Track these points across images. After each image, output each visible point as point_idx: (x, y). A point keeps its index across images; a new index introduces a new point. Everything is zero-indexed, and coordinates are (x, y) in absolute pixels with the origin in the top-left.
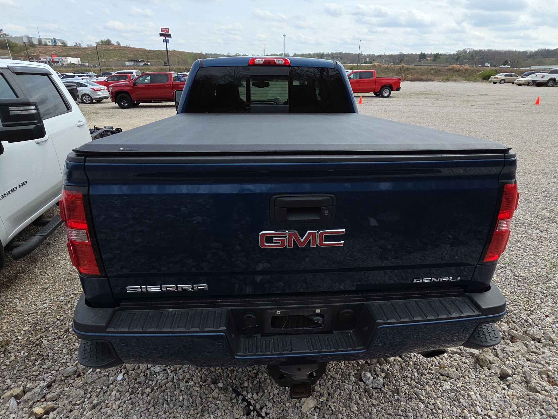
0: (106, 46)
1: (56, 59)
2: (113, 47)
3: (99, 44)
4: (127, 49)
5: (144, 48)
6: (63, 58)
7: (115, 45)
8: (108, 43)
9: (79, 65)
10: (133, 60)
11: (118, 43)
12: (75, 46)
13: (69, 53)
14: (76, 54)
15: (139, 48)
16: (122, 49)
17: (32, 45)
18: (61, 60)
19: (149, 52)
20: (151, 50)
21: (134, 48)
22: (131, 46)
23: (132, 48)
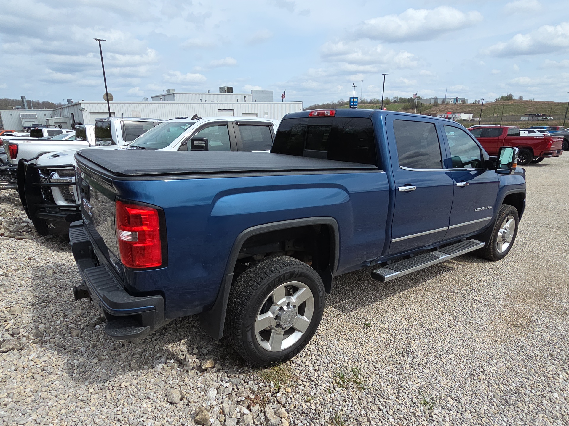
0: (506, 101)
1: (450, 116)
2: (512, 102)
3: (498, 100)
4: (529, 103)
5: (552, 100)
6: (457, 115)
7: (516, 100)
8: (510, 98)
9: (469, 120)
10: (531, 115)
11: (521, 98)
12: (474, 103)
13: (465, 110)
14: (471, 110)
15: (545, 101)
16: (523, 103)
17: (436, 104)
18: (454, 116)
19: (557, 105)
20: (560, 103)
21: (539, 102)
22: (535, 100)
23: (535, 102)
